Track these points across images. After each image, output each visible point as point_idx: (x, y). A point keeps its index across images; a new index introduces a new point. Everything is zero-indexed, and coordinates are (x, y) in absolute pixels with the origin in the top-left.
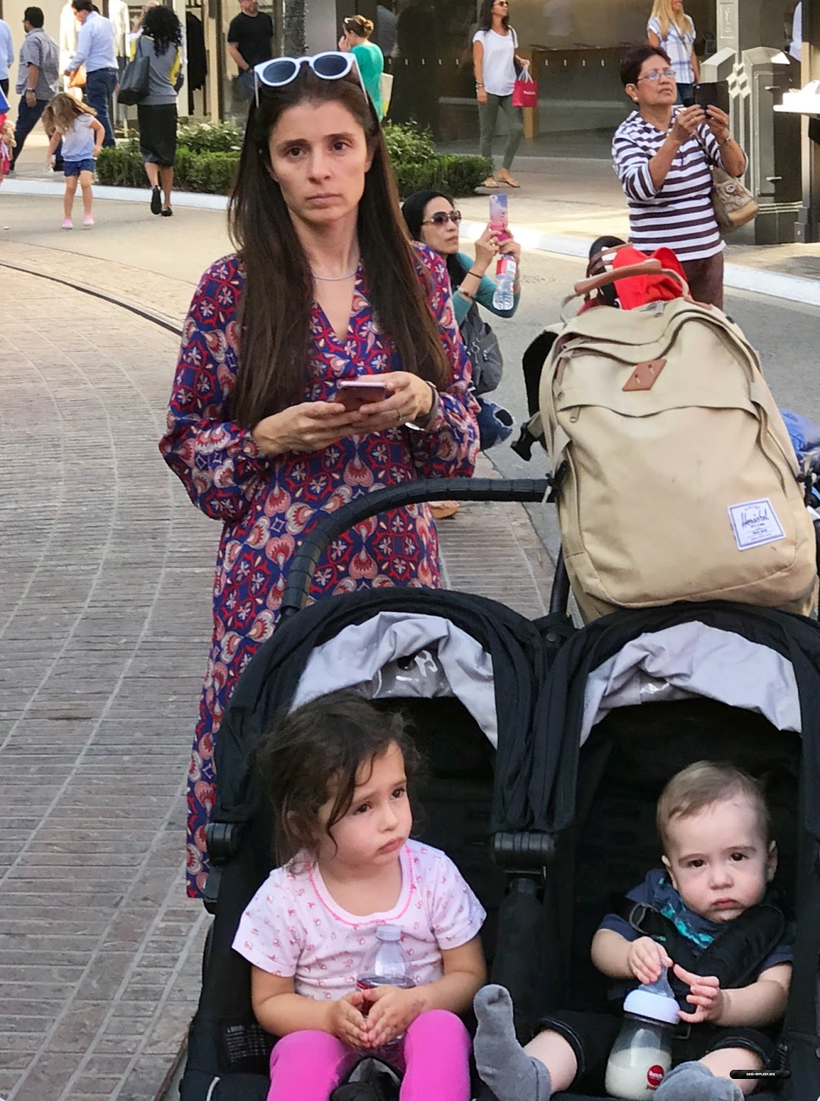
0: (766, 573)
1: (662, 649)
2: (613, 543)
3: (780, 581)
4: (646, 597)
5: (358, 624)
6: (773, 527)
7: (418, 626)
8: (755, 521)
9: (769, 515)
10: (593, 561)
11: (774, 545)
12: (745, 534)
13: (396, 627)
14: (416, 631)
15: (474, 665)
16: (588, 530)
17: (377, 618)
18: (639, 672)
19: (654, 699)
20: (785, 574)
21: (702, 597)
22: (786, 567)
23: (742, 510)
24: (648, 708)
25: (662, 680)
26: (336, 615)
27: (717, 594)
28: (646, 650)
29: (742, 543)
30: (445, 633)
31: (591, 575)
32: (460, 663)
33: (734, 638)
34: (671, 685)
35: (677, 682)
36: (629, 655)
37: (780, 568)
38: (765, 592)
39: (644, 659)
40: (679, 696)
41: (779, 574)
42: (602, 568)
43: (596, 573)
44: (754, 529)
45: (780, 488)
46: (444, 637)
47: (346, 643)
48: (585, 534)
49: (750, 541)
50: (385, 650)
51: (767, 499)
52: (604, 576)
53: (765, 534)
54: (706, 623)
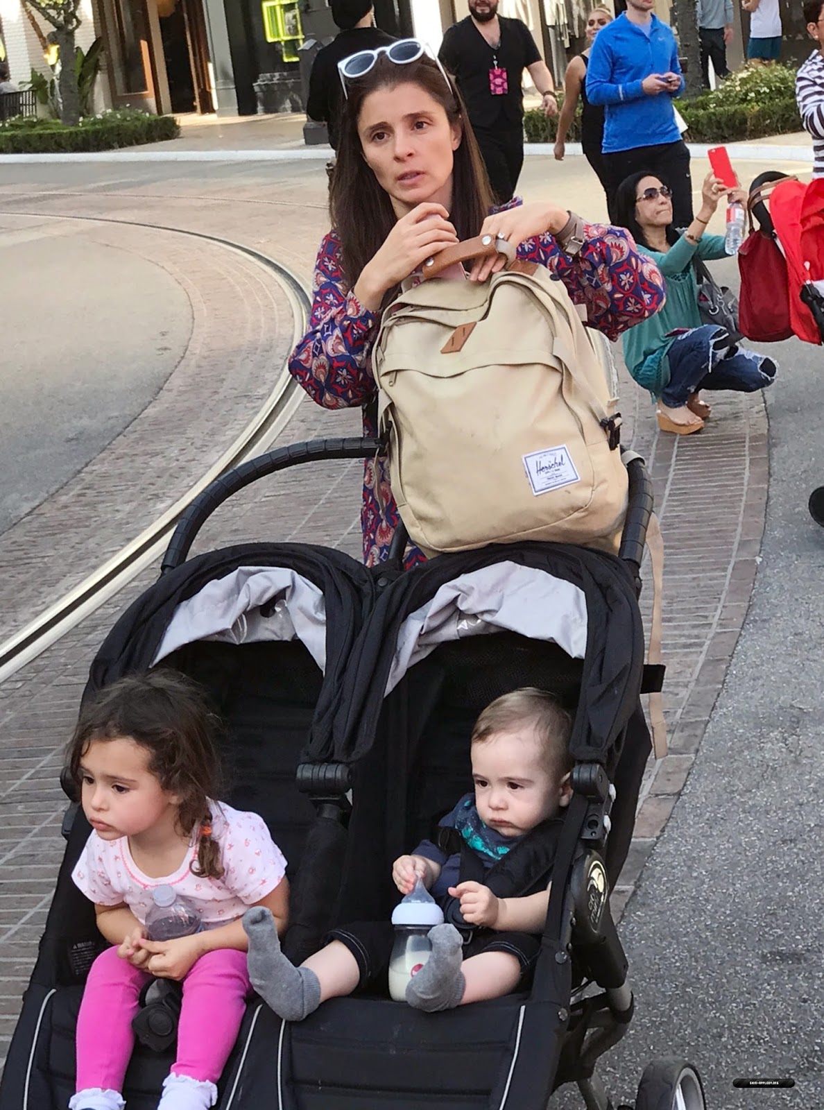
0: (563, 515)
1: (473, 588)
2: (427, 495)
3: (578, 520)
4: (458, 542)
5: (219, 579)
6: (567, 472)
7: (266, 577)
8: (550, 467)
9: (565, 460)
10: (414, 512)
11: (568, 488)
12: (540, 481)
13: (252, 580)
14: (265, 583)
15: (313, 612)
16: (408, 484)
17: (236, 572)
18: (453, 610)
19: (470, 633)
20: (583, 514)
21: (509, 539)
22: (582, 508)
23: (537, 458)
24: (465, 642)
25: (475, 616)
26: (201, 572)
27: (522, 535)
28: (460, 590)
29: (537, 489)
30: (289, 583)
31: (413, 525)
32: (301, 609)
33: (541, 574)
34: (482, 621)
35: (487, 618)
36: (445, 594)
37: (577, 509)
38: (566, 532)
39: (456, 598)
40: (493, 630)
41: (576, 515)
42: (421, 518)
43: (417, 522)
44: (549, 474)
45: (579, 433)
46: (288, 587)
47: (208, 596)
48: (406, 487)
49: (544, 486)
50: (242, 601)
51: (565, 446)
52: (423, 524)
53: (559, 478)
54: (515, 562)
